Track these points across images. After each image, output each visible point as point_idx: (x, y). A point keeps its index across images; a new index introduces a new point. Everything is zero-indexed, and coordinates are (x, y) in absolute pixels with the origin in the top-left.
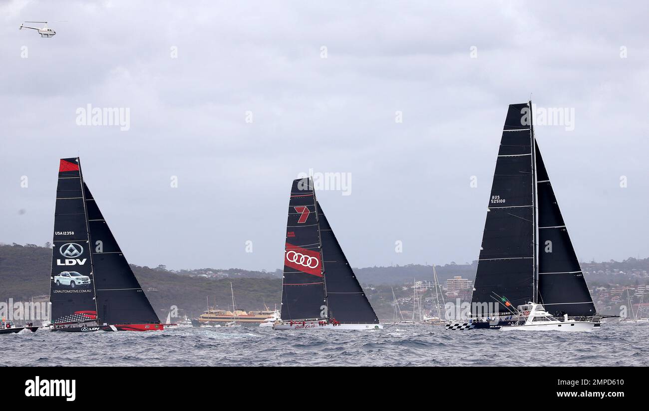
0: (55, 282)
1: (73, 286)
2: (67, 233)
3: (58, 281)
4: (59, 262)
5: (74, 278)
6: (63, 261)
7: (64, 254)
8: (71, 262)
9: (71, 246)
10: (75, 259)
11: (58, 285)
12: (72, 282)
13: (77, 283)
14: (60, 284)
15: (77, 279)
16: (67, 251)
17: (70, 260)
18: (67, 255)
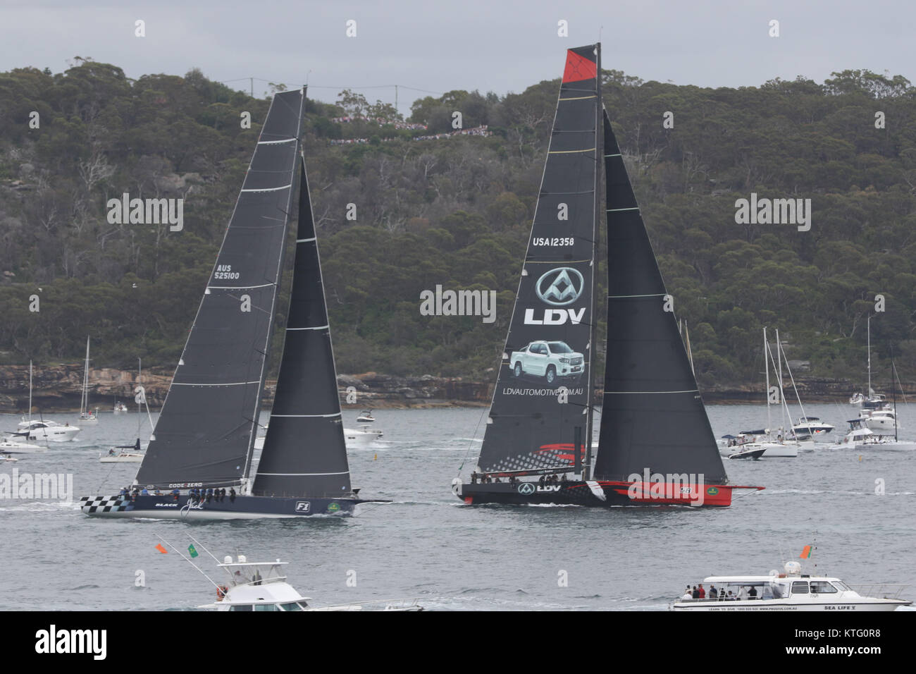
0: (512, 366)
1: (551, 379)
2: (560, 242)
3: (518, 363)
4: (529, 317)
5: (555, 357)
6: (539, 315)
7: (544, 297)
8: (556, 317)
9: (563, 275)
10: (566, 308)
11: (518, 373)
12: (551, 367)
13: (559, 372)
14: (522, 373)
15: (562, 360)
16: (553, 289)
17: (556, 311)
18: (552, 297)
